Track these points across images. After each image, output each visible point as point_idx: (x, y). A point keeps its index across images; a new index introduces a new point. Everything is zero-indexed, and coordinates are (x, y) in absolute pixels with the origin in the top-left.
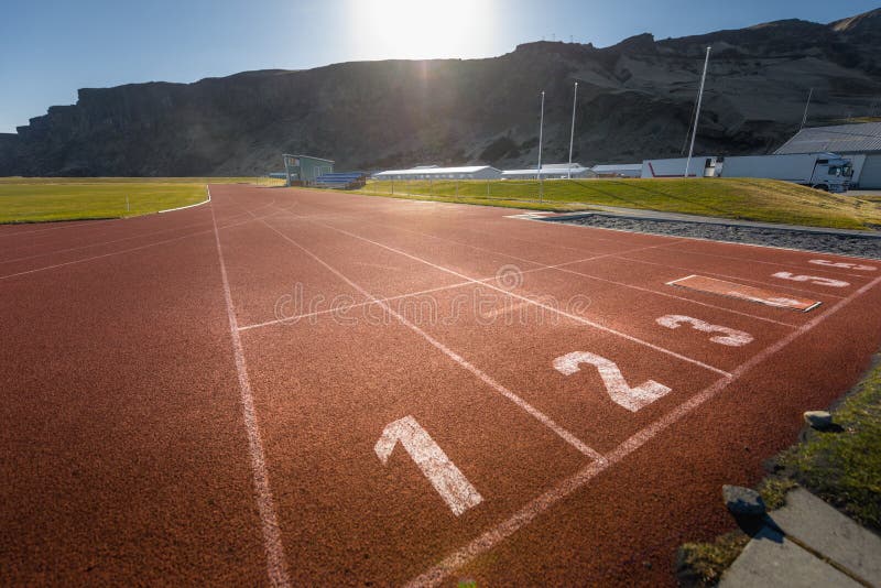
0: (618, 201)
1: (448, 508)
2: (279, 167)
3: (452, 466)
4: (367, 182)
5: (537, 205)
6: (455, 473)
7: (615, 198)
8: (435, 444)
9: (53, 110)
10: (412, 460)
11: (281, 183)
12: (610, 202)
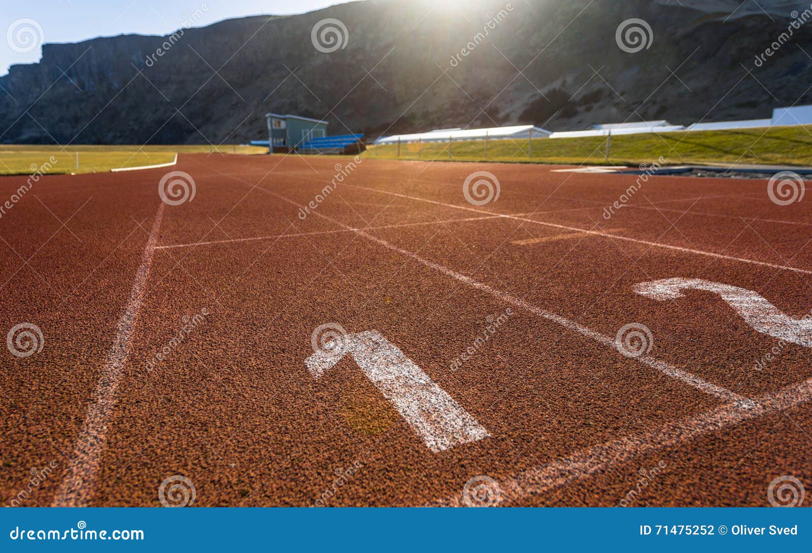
0: (731, 156)
1: (420, 441)
2: (262, 134)
3: (436, 388)
4: (368, 147)
5: (602, 160)
6: (439, 397)
7: (727, 152)
8: (409, 361)
9: (14, 69)
10: (364, 378)
11: (263, 151)
12: (720, 157)
